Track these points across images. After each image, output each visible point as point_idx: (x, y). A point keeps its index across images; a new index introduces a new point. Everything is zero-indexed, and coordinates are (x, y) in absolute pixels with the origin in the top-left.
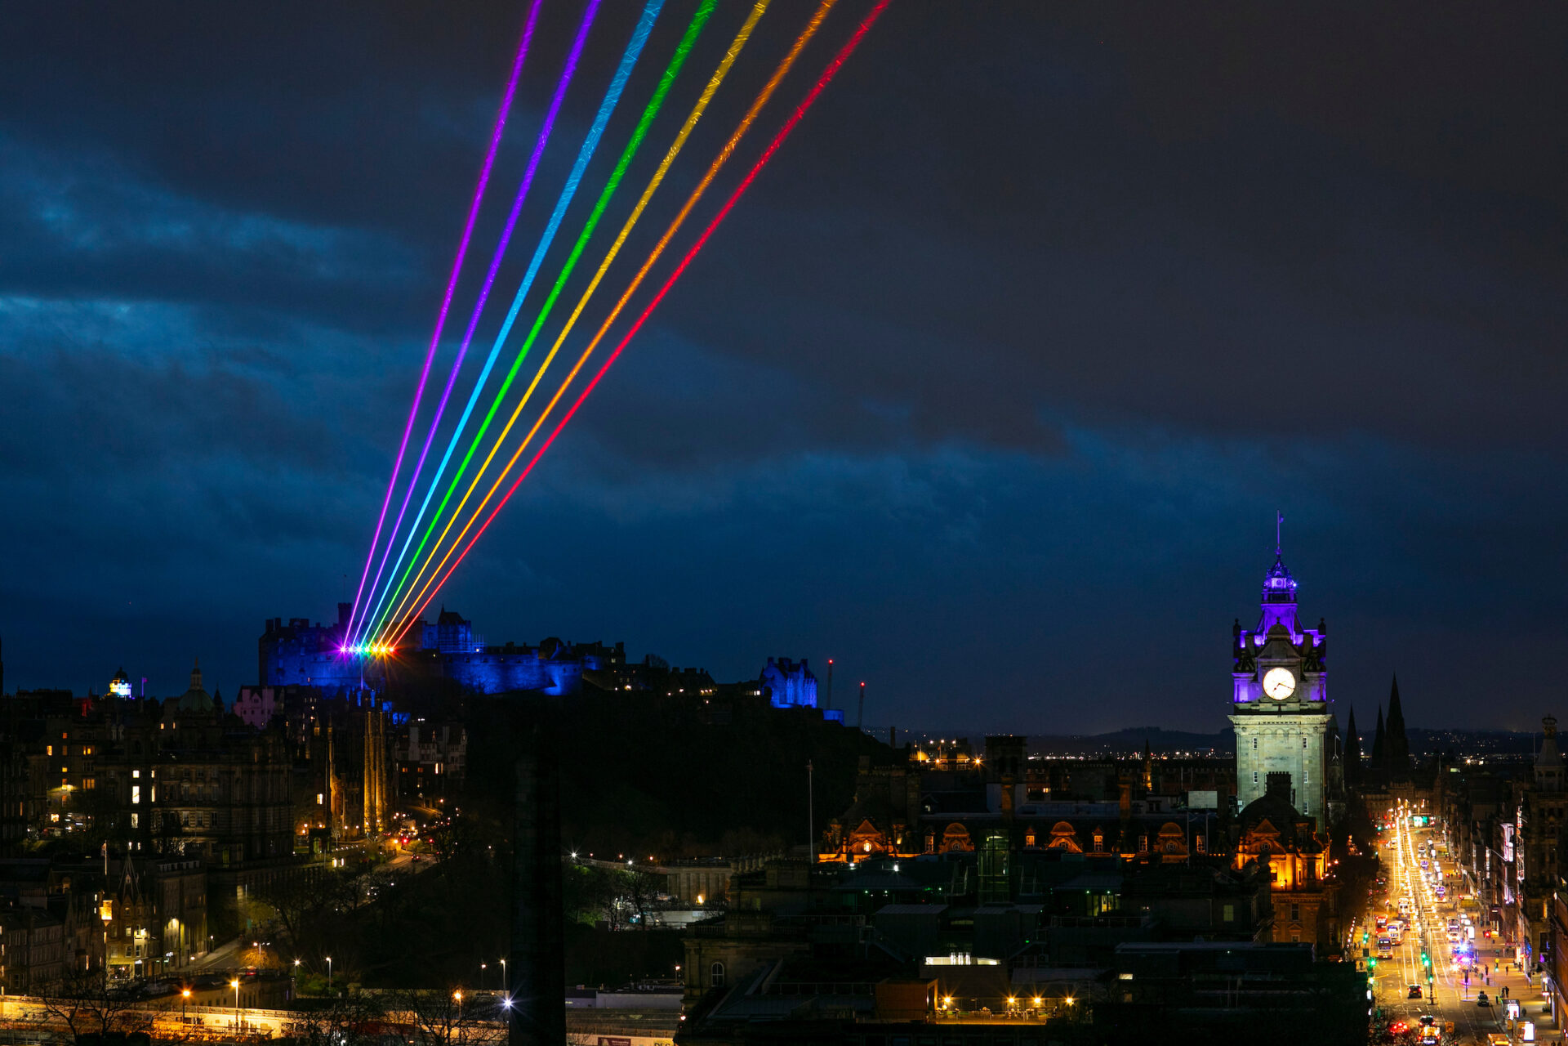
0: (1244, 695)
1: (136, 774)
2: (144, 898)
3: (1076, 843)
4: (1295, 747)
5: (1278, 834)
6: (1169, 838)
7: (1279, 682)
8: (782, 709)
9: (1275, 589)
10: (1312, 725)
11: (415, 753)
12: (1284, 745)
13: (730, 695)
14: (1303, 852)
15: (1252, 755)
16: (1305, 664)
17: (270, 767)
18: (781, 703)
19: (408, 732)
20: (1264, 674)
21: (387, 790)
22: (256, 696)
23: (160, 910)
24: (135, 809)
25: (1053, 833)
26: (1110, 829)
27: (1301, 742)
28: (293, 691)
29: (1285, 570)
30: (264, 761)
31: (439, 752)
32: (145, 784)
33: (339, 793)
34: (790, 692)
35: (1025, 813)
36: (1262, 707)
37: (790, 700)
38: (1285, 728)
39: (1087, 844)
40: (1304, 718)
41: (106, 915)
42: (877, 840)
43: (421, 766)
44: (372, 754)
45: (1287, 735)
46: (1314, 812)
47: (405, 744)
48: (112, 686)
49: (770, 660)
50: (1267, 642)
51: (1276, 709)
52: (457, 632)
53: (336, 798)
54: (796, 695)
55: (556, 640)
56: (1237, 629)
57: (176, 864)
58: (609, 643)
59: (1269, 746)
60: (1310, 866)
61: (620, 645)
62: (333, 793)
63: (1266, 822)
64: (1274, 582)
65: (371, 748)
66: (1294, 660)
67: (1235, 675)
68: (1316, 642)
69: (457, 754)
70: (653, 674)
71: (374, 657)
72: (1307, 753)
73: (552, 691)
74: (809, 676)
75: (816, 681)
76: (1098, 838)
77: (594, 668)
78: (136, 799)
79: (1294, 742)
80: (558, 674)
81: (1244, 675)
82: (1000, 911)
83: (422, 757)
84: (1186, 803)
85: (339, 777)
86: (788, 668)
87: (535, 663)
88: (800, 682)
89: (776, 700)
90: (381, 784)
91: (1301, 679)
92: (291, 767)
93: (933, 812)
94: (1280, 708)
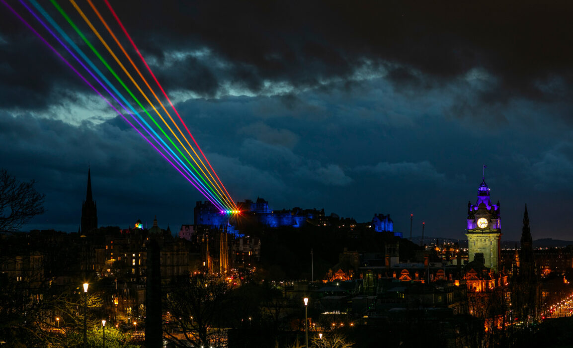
0: (471, 227)
1: (134, 255)
2: (131, 297)
3: (410, 277)
4: (488, 244)
5: (476, 274)
6: (440, 275)
7: (482, 223)
8: (380, 232)
9: (482, 191)
10: (493, 236)
11: (241, 248)
12: (484, 244)
13: (361, 227)
14: (485, 280)
15: (473, 247)
16: (492, 216)
17: (180, 253)
18: (379, 230)
19: (239, 241)
20: (478, 220)
21: (229, 261)
22: (187, 228)
23: (137, 301)
24: (133, 267)
25: (402, 273)
26: (421, 272)
27: (490, 243)
28: (200, 227)
29: (486, 184)
30: (178, 251)
31: (250, 247)
32: (137, 258)
33: (211, 262)
34: (383, 226)
35: (395, 267)
36: (477, 231)
37: (383, 229)
38: (485, 238)
39: (413, 277)
40: (491, 235)
41: (116, 303)
42: (344, 276)
43: (244, 252)
44: (223, 248)
45: (485, 240)
46: (494, 266)
47: (238, 245)
48: (136, 225)
49: (376, 215)
50: (478, 209)
51: (481, 231)
52: (263, 206)
53: (210, 264)
54: (385, 227)
55: (299, 208)
56: (469, 205)
57: (143, 286)
58: (319, 209)
59: (479, 244)
60: (487, 284)
61: (323, 210)
62: (209, 262)
63: (472, 269)
64: (482, 189)
65: (223, 246)
66: (487, 215)
67: (468, 220)
68: (496, 209)
69: (257, 248)
70: (334, 220)
71: (233, 214)
72: (492, 246)
73: (296, 226)
74: (390, 220)
75: (393, 223)
76: (417, 275)
77: (311, 218)
78: (134, 264)
79: (488, 243)
80: (298, 220)
81: (470, 220)
82: (361, 298)
83: (244, 249)
84: (452, 263)
85: (211, 256)
86: (382, 218)
87: (290, 216)
88: (387, 223)
89: (377, 229)
90: (226, 259)
91: (490, 221)
92: (188, 253)
93: (367, 266)
94: (483, 231)
